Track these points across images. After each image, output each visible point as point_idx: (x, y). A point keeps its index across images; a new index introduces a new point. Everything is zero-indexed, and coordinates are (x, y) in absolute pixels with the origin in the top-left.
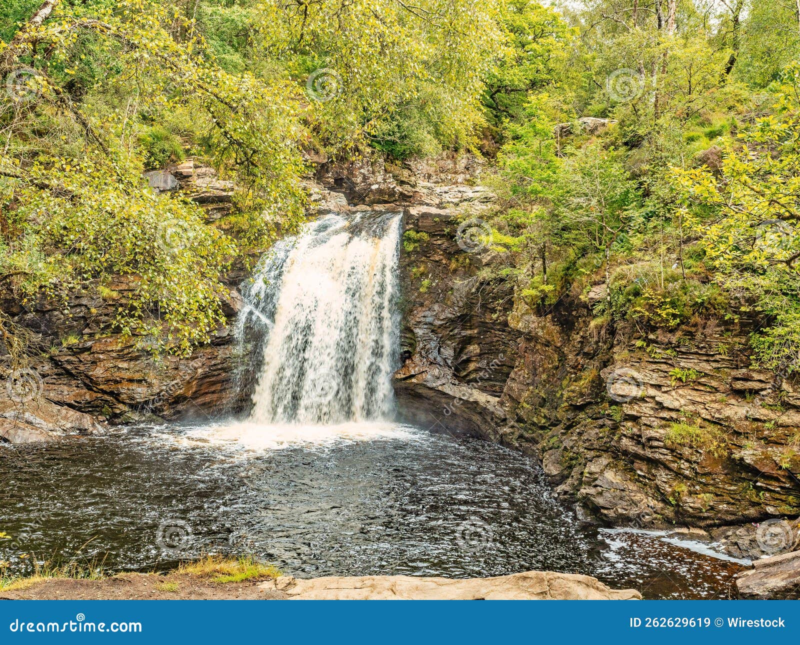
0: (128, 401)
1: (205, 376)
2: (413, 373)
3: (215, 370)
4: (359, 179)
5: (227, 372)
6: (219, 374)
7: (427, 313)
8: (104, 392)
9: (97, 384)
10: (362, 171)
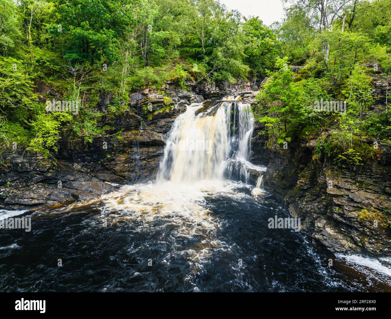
4: (207, 90)
8: (120, 176)
9: (117, 172)
10: (208, 87)
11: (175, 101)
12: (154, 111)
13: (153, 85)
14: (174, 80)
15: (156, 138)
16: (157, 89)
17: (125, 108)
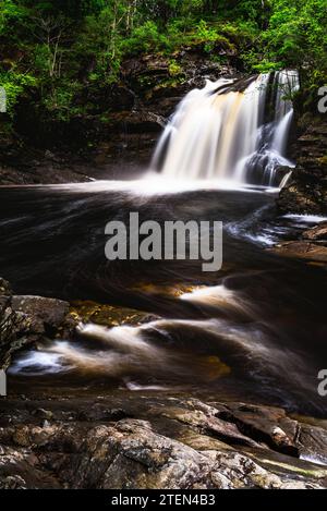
11: (191, 74)
12: (153, 85)
13: (161, 50)
14: (196, 47)
15: (150, 119)
16: (165, 56)
17: (112, 78)
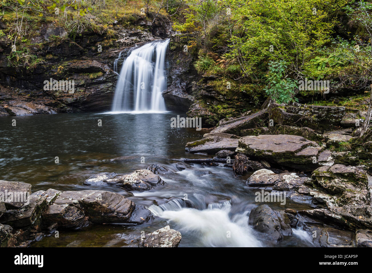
0: (66, 103)
1: (95, 94)
2: (169, 91)
3: (98, 92)
4: (169, 33)
5: (103, 93)
6: (100, 94)
7: (176, 71)
8: (58, 100)
9: (56, 98)
10: (170, 30)
14: (125, 18)
15: (95, 65)
